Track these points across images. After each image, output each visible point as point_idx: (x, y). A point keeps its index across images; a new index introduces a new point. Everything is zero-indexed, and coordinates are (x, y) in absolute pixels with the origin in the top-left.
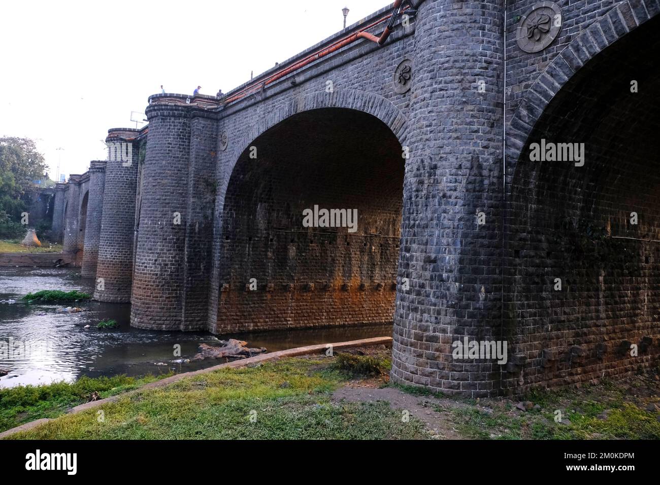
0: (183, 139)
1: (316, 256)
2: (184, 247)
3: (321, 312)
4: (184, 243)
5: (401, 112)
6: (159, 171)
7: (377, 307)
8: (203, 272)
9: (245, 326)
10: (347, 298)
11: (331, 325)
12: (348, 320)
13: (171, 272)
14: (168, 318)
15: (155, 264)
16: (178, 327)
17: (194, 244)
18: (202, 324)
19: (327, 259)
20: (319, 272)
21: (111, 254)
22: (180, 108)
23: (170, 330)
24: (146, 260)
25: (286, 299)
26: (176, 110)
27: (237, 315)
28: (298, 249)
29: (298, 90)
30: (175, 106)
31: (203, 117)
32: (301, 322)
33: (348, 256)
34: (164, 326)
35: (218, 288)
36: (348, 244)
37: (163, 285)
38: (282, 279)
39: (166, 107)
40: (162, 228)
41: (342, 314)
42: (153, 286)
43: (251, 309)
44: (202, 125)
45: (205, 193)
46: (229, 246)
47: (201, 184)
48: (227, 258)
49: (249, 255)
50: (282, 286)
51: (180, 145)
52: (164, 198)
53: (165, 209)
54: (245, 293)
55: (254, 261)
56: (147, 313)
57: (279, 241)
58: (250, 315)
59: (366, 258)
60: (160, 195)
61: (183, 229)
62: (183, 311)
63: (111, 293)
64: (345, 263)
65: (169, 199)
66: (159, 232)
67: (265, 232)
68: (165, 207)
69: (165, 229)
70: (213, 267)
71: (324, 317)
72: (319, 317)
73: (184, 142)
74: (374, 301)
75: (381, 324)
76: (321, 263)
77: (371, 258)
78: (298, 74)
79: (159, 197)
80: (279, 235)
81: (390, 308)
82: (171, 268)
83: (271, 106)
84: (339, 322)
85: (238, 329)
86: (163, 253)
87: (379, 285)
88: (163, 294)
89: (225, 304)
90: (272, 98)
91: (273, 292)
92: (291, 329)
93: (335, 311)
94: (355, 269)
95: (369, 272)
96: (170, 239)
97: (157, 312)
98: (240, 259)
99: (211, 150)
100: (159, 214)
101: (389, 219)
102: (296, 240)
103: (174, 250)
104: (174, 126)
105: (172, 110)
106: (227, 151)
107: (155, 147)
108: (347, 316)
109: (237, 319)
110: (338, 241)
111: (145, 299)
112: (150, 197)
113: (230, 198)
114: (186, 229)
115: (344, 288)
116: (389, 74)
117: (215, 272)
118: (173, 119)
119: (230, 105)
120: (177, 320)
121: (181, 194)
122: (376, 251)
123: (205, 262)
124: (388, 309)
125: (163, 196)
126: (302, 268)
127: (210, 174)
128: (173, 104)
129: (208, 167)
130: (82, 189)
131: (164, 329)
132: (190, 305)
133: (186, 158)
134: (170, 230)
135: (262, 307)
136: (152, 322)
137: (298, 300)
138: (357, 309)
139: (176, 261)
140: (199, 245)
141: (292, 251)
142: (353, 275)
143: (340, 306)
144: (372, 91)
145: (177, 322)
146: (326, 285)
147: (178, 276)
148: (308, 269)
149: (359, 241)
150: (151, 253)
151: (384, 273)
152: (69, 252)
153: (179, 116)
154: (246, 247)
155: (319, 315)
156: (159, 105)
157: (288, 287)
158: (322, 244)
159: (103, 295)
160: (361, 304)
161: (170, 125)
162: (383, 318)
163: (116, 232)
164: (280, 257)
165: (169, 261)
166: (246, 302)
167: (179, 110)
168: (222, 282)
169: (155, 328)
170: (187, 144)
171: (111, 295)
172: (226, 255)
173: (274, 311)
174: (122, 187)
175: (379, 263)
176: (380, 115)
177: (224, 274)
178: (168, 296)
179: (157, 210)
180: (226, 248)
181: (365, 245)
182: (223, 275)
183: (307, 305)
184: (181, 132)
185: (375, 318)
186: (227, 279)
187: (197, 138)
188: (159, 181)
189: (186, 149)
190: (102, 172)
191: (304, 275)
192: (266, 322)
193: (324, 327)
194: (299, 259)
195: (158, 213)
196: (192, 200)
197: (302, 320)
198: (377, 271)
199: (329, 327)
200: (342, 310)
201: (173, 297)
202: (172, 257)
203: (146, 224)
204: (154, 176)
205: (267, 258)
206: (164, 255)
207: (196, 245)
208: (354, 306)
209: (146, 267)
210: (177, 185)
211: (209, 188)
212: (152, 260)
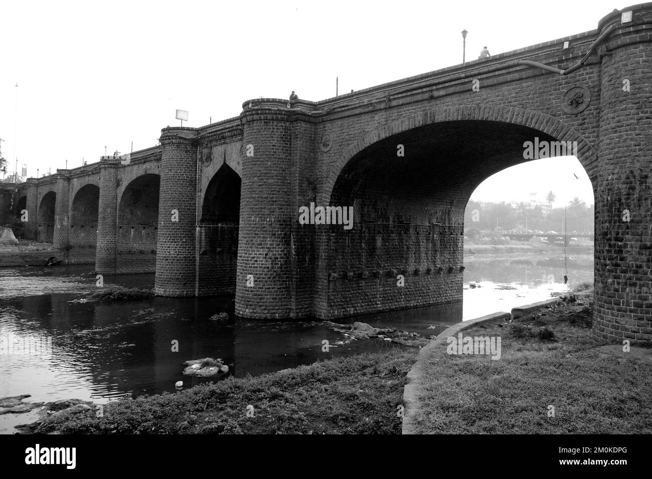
0: (285, 141)
1: (396, 245)
2: (290, 241)
3: (401, 295)
4: (290, 238)
5: (572, 129)
6: (265, 172)
7: (439, 288)
8: (308, 264)
9: (348, 311)
10: (418, 282)
11: (408, 307)
12: (419, 301)
13: (281, 265)
14: (281, 307)
15: (266, 258)
16: (289, 315)
17: (301, 239)
18: (309, 311)
19: (403, 248)
20: (398, 259)
21: (174, 250)
22: (283, 112)
23: (283, 318)
24: (256, 254)
25: (376, 285)
26: (279, 114)
27: (342, 301)
28: (383, 239)
29: (433, 102)
30: (278, 110)
31: (304, 121)
32: (387, 305)
33: (418, 243)
34: (277, 315)
35: (327, 277)
36: (418, 233)
37: (274, 277)
38: (373, 267)
39: (270, 112)
40: (271, 225)
41: (415, 296)
42: (265, 278)
43: (351, 296)
44: (304, 129)
45: (307, 191)
46: (334, 239)
47: (304, 183)
48: (333, 250)
49: (348, 247)
50: (373, 273)
51: (283, 147)
52: (271, 196)
53: (272, 206)
54: (347, 281)
55: (352, 252)
56: (260, 304)
57: (369, 233)
58: (351, 300)
59: (430, 245)
60: (267, 194)
61: (288, 225)
62: (293, 300)
63: (177, 287)
64: (416, 251)
65: (276, 198)
66: (268, 228)
67: (359, 225)
68: (273, 205)
69: (274, 225)
70: (318, 258)
71: (402, 300)
72: (399, 300)
73: (287, 144)
74: (437, 283)
75: (442, 303)
76: (400, 251)
77: (434, 245)
78: (437, 89)
79: (266, 196)
80: (369, 227)
81: (448, 289)
82: (280, 261)
83: (396, 114)
84: (413, 303)
85: (344, 314)
86: (273, 248)
87: (440, 269)
88: (274, 285)
89: (333, 292)
90: (397, 108)
91: (366, 279)
92: (380, 312)
93: (410, 294)
94: (423, 255)
95: (433, 258)
96: (278, 235)
97: (270, 302)
98: (342, 250)
99: (311, 152)
100: (267, 212)
101: (446, 210)
102: (381, 231)
103: (283, 245)
104: (278, 129)
105: (275, 114)
106: (331, 152)
107: (259, 149)
108: (418, 298)
109: (342, 305)
110: (411, 231)
111: (257, 291)
112: (256, 196)
113: (335, 195)
114: (291, 225)
115: (416, 272)
116: (556, 97)
117: (321, 263)
118: (275, 123)
119: (336, 110)
120: (289, 309)
121: (286, 192)
122: (437, 239)
123: (309, 255)
124: (447, 290)
125: (270, 194)
126: (386, 256)
127: (311, 174)
128: (276, 109)
129: (309, 167)
130: (73, 185)
131: (277, 318)
132: (299, 294)
133: (288, 159)
134: (278, 226)
135: (359, 293)
136: (266, 312)
137: (384, 285)
138: (425, 291)
139: (285, 254)
140: (304, 239)
141: (379, 243)
142: (422, 261)
143: (414, 289)
144: (535, 110)
145: (288, 311)
146: (404, 271)
147: (286, 268)
148: (390, 257)
149: (425, 230)
150: (260, 248)
151: (443, 258)
152: (60, 249)
153: (282, 120)
154: (346, 240)
155: (399, 298)
156: (262, 109)
157: (377, 274)
158: (400, 234)
159: (168, 290)
160: (428, 287)
161: (273, 128)
162: (444, 298)
163: (179, 229)
164: (370, 247)
165: (279, 254)
166: (348, 289)
167: (281, 114)
168: (330, 271)
169: (269, 318)
170: (289, 146)
171: (177, 290)
172: (332, 248)
173: (367, 296)
174: (182, 184)
175: (439, 249)
176: (547, 130)
177: (331, 264)
178: (279, 287)
179: (265, 208)
180: (332, 242)
181: (430, 234)
182: (331, 266)
183: (390, 290)
184: (284, 135)
185: (438, 299)
186: (334, 269)
187: (300, 141)
188: (265, 181)
189: (289, 151)
190: (114, 167)
191: (387, 263)
192: (362, 306)
193: (403, 309)
194: (384, 249)
195: (266, 210)
196: (298, 198)
197: (387, 303)
198: (438, 257)
199: (406, 308)
200: (415, 293)
201: (284, 288)
202: (282, 251)
203: (253, 221)
204: (259, 176)
205: (361, 249)
206: (274, 250)
207: (302, 240)
208: (423, 289)
209: (256, 261)
210: (282, 184)
211: (311, 186)
212: (263, 254)
